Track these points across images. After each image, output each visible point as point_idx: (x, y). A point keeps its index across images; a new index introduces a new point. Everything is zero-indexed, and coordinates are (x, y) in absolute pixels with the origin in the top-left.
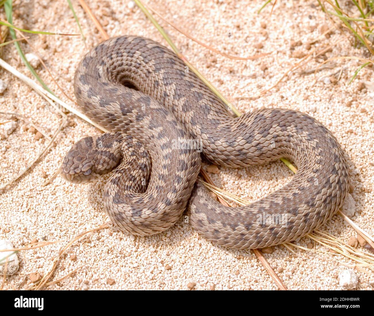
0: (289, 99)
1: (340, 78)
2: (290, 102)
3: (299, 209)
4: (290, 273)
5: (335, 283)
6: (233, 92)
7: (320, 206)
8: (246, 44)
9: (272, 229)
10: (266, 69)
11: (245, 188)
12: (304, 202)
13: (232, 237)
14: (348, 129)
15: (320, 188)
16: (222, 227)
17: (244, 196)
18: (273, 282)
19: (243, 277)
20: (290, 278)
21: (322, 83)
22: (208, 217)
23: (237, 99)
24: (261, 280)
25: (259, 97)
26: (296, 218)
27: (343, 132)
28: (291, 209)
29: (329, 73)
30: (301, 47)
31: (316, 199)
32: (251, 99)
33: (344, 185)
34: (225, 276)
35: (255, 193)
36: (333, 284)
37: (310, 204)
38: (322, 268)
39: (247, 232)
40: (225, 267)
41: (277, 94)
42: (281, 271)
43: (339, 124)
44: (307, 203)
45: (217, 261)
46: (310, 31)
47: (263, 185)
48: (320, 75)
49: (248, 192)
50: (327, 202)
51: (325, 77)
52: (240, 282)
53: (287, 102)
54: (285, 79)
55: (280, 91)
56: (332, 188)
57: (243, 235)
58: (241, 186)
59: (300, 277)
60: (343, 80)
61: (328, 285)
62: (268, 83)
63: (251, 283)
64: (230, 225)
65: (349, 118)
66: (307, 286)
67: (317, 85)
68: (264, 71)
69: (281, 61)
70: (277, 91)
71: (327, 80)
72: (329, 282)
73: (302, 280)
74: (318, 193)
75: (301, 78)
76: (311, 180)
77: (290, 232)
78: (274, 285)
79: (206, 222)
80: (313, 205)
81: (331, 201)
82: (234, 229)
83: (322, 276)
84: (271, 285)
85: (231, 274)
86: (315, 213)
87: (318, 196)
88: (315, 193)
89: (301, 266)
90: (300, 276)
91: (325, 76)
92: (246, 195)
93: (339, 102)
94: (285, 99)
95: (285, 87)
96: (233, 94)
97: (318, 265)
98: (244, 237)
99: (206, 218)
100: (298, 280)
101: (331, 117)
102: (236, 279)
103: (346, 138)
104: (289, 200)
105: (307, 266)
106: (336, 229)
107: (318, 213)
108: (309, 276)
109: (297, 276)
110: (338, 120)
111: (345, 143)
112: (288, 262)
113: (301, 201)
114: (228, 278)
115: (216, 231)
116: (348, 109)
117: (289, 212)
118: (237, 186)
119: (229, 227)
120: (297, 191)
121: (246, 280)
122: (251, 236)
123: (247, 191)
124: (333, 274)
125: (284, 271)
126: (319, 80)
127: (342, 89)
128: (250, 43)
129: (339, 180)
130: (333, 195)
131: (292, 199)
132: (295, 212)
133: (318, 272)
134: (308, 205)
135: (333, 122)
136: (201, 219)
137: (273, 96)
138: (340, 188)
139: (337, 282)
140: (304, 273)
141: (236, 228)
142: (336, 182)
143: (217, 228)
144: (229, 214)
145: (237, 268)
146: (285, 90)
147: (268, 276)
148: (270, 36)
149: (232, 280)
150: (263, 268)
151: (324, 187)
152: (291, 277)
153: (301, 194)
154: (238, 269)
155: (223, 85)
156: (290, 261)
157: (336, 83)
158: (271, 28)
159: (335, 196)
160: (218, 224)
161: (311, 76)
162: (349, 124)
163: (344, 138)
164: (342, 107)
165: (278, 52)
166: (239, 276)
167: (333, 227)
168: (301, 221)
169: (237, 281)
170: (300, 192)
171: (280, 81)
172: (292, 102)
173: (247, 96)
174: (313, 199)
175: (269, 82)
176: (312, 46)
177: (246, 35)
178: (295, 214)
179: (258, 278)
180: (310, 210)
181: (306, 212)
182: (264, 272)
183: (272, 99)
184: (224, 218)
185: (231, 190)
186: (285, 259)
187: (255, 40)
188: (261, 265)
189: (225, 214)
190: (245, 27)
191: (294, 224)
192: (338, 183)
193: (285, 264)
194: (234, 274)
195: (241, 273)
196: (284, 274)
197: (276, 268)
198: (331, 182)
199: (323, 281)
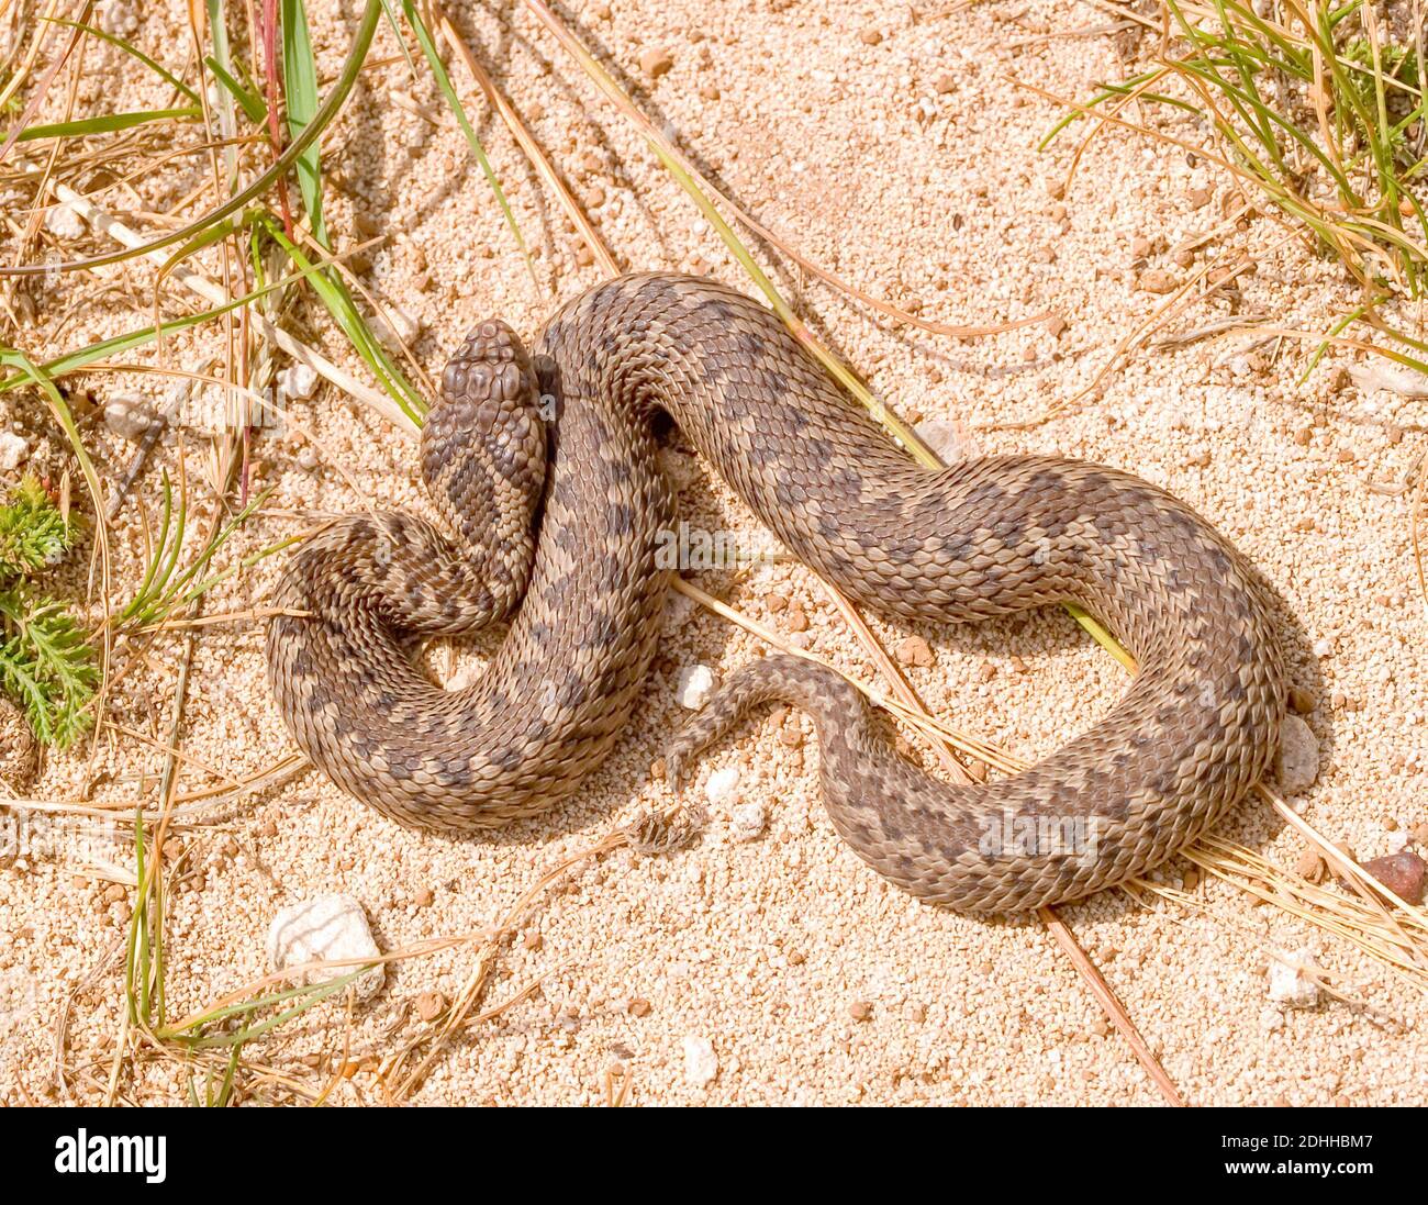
0: (1132, 426)
1: (1279, 354)
2: (1133, 436)
3: (1133, 802)
4: (1134, 964)
5: (1258, 990)
6: (970, 407)
7: (1189, 790)
8: (1005, 249)
9: (1058, 861)
10: (1066, 328)
11: (1009, 707)
12: (1144, 783)
13: (947, 881)
14: (1299, 518)
15: (1190, 742)
16: (920, 852)
17: (1005, 733)
18: (1088, 990)
19: (1003, 980)
20: (1132, 978)
21: (1225, 373)
22: (883, 821)
23: (983, 429)
24: (1053, 988)
25: (1046, 421)
26: (1125, 826)
27: (1286, 527)
28: (1109, 804)
29: (1246, 340)
30: (1165, 259)
31: (1180, 773)
32: (1022, 428)
33: (1262, 728)
34: (954, 980)
35: (1036, 720)
36: (1253, 992)
37: (1163, 788)
38: (1223, 943)
39: (989, 870)
40: (954, 951)
41: (1097, 410)
42: (1111, 958)
43: (1273, 502)
44: (1155, 784)
45: (929, 936)
46: (1190, 205)
47: (1059, 696)
48: (1221, 351)
49: (1016, 719)
50: (1212, 778)
51: (1234, 355)
52: (995, 994)
53: (1125, 435)
54: (1118, 363)
55: (1105, 402)
56: (1226, 741)
57: (977, 876)
58: (997, 700)
59: (1162, 974)
60: (1286, 361)
61: (1241, 995)
62: (1070, 375)
63: (1026, 996)
64: (942, 848)
65: (1301, 481)
66: (1181, 999)
67: (1212, 379)
68: (1059, 338)
69: (1106, 303)
70: (1096, 401)
71: (1238, 365)
72: (1244, 987)
73: (1168, 981)
74: (1183, 757)
75: (1166, 358)
76: (1166, 716)
77: (1111, 866)
78: (1090, 999)
79: (878, 833)
80: (1170, 790)
81: (1222, 776)
82: (953, 862)
83: (1222, 970)
84: (1080, 1000)
85: (969, 974)
86: (1178, 809)
87: (1183, 765)
88: (1176, 756)
89: (1164, 939)
90: (1163, 969)
91: (1234, 350)
92: (1012, 729)
93: (1275, 431)
94: (1118, 425)
95: (1120, 386)
96: (969, 414)
97: (1211, 936)
98: (980, 882)
99: (879, 824)
100: (1157, 985)
101: (1250, 480)
102: (983, 987)
103: (1294, 544)
104: (1103, 777)
105: (1180, 939)
106: (1265, 825)
107: (1187, 810)
108: (1187, 972)
109: (1152, 971)
110: (1270, 489)
111: (1290, 562)
112: (1128, 929)
113: (1137, 780)
114: (962, 985)
115: (906, 860)
116: (1301, 451)
117: (1104, 813)
118: (985, 700)
119: (937, 853)
120: (1126, 750)
121: (1012, 988)
122: (1001, 881)
123: (1014, 713)
124: (1253, 962)
125: (1119, 957)
126: (1215, 365)
127: (1285, 391)
128: (1016, 245)
129: (1247, 717)
130: (1227, 760)
131: (1112, 776)
132: (1120, 811)
133: (1211, 957)
134: (1157, 792)
135: (1258, 497)
136: (864, 822)
137: (1084, 417)
138: (1250, 738)
139: (1265, 987)
140: (1174, 961)
141: (958, 858)
142: (1239, 721)
143: (907, 853)
144: (942, 815)
145: (986, 953)
146: (1118, 399)
147: (1072, 974)
148: (1075, 222)
149: (972, 990)
150: (1058, 951)
151: (1202, 738)
152: (1137, 974)
153: (1135, 760)
154: (989, 955)
155: (941, 386)
156: (1135, 926)
157: (1265, 372)
158: (1077, 196)
159: (1236, 760)
160: (910, 845)
161: (1192, 350)
162: (1302, 503)
163: (1288, 546)
164: (1282, 446)
165: (1098, 274)
166: (991, 977)
167: (1256, 819)
168: (1140, 833)
169: (987, 992)
170: (1133, 752)
171: (1108, 368)
172: (1138, 436)
173: (1010, 420)
174: (1170, 773)
175: (1074, 371)
176: (1197, 255)
177: (1005, 222)
178: (1120, 818)
179: (1044, 982)
180: (1162, 805)
181: (1151, 809)
182: (1061, 961)
183: (1080, 426)
184: (927, 827)
185: (968, 716)
186: (1120, 920)
187: (1032, 237)
188: (1052, 942)
189: (930, 816)
190: (1003, 193)
191: (1120, 844)
192: (1243, 724)
193: (1120, 937)
194: (979, 971)
195: (997, 968)
196: (1119, 967)
197: (1095, 948)
198: (1222, 722)
199: (1224, 985)
